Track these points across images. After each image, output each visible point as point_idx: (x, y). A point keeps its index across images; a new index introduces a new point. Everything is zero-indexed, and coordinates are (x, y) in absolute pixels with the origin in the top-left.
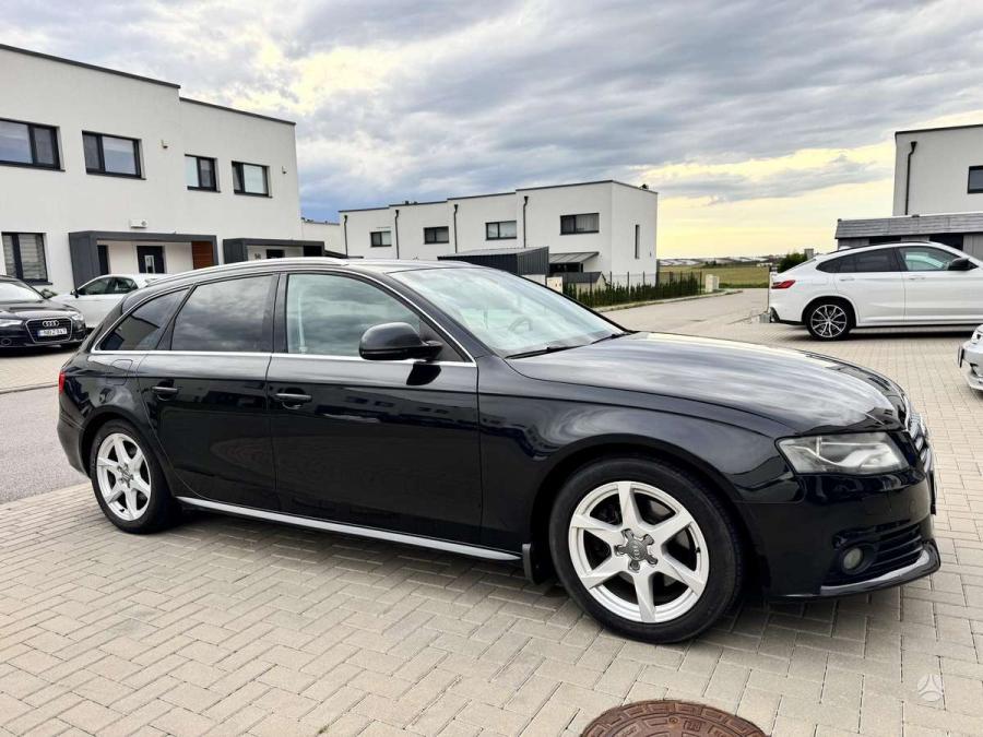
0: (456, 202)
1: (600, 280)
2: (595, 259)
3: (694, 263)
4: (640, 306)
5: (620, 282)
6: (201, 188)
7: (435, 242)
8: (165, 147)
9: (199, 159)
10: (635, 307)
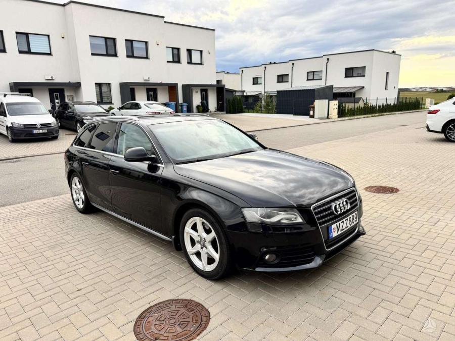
0: (293, 62)
1: (361, 102)
2: (361, 90)
3: (431, 90)
4: (382, 115)
5: (372, 102)
6: (174, 62)
7: (282, 82)
8: (158, 44)
9: (173, 48)
10: (378, 116)
